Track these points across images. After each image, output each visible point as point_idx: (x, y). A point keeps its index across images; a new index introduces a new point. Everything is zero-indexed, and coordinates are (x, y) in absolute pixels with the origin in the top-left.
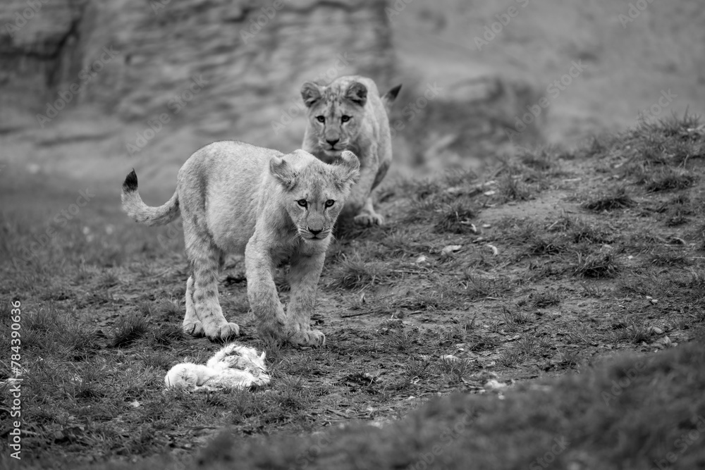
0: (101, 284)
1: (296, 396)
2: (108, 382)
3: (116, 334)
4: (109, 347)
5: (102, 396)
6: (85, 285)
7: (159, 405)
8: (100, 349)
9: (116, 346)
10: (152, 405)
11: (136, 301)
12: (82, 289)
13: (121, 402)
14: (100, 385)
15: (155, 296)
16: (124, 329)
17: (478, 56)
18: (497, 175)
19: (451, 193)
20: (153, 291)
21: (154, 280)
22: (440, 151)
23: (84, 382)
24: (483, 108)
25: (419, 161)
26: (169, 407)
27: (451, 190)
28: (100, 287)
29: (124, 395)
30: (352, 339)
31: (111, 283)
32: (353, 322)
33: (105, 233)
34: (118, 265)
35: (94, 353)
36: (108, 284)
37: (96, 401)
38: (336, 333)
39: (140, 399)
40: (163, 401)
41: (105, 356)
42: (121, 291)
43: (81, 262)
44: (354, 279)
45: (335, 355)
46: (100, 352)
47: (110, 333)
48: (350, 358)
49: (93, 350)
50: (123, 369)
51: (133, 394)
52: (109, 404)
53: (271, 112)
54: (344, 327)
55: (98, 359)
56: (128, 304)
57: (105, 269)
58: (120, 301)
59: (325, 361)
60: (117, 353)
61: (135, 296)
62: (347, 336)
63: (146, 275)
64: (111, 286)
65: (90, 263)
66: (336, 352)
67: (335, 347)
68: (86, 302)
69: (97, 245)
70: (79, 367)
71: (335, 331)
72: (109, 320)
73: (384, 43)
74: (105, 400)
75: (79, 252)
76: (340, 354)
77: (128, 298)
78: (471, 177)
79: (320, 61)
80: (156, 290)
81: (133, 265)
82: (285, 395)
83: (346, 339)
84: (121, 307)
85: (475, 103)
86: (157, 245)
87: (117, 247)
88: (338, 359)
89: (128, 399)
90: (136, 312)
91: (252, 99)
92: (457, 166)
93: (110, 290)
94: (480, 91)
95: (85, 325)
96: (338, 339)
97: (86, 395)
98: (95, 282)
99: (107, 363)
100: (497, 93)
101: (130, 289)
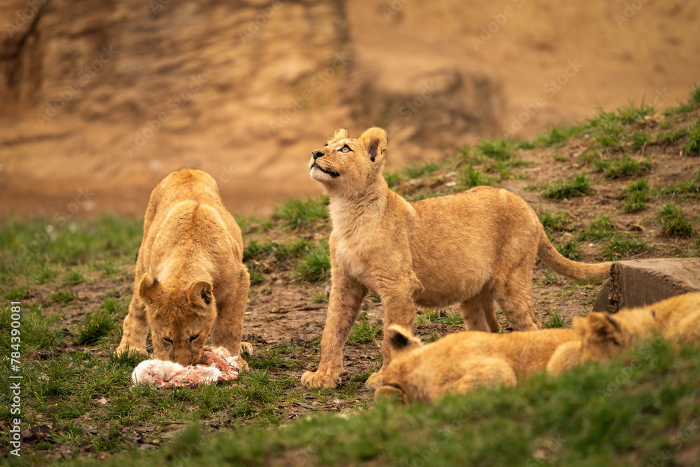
0: (66, 283)
1: (263, 390)
2: (76, 379)
3: (82, 332)
4: (75, 345)
5: (70, 394)
6: (51, 283)
7: (126, 401)
8: (66, 347)
9: (82, 344)
10: (119, 402)
11: (102, 299)
12: (47, 287)
13: (88, 399)
14: (67, 383)
15: (121, 293)
16: (90, 326)
17: (436, 48)
18: (459, 166)
19: (412, 185)
20: (118, 289)
21: (118, 278)
22: (401, 144)
23: (50, 381)
24: (443, 100)
26: (136, 404)
27: (413, 182)
28: (65, 285)
29: (91, 392)
30: (318, 331)
31: (76, 281)
32: (318, 315)
33: (68, 231)
34: (83, 262)
35: (60, 352)
36: (73, 282)
37: (63, 399)
38: (302, 326)
39: (107, 396)
40: (130, 398)
41: (71, 354)
42: (86, 289)
43: (45, 261)
44: (318, 272)
45: (300, 348)
46: (67, 350)
47: (76, 331)
48: (316, 351)
49: (58, 348)
50: (90, 366)
51: (101, 391)
52: (76, 401)
53: (232, 108)
54: (309, 320)
55: (64, 357)
56: (93, 302)
57: (70, 267)
58: (86, 299)
59: (291, 355)
60: (83, 350)
61: (101, 294)
62: (313, 329)
63: (111, 272)
64: (76, 284)
65: (54, 262)
66: (302, 345)
67: (300, 340)
68: (51, 301)
69: (61, 243)
70: (46, 366)
71: (300, 325)
72: (75, 318)
73: (343, 37)
74: (72, 398)
75: (43, 250)
76: (306, 347)
77: (93, 295)
78: (431, 170)
79: (280, 56)
80: (121, 287)
81: (97, 262)
82: (252, 389)
83: (311, 332)
84: (86, 304)
85: (435, 95)
86: (120, 242)
87: (81, 245)
88: (304, 352)
89: (95, 397)
90: (102, 310)
91: (213, 95)
92: (418, 158)
93: (75, 288)
94: (440, 83)
95: (51, 323)
96: (303, 333)
97: (53, 393)
98: (59, 281)
99: (74, 361)
100: (456, 85)
101: (95, 287)
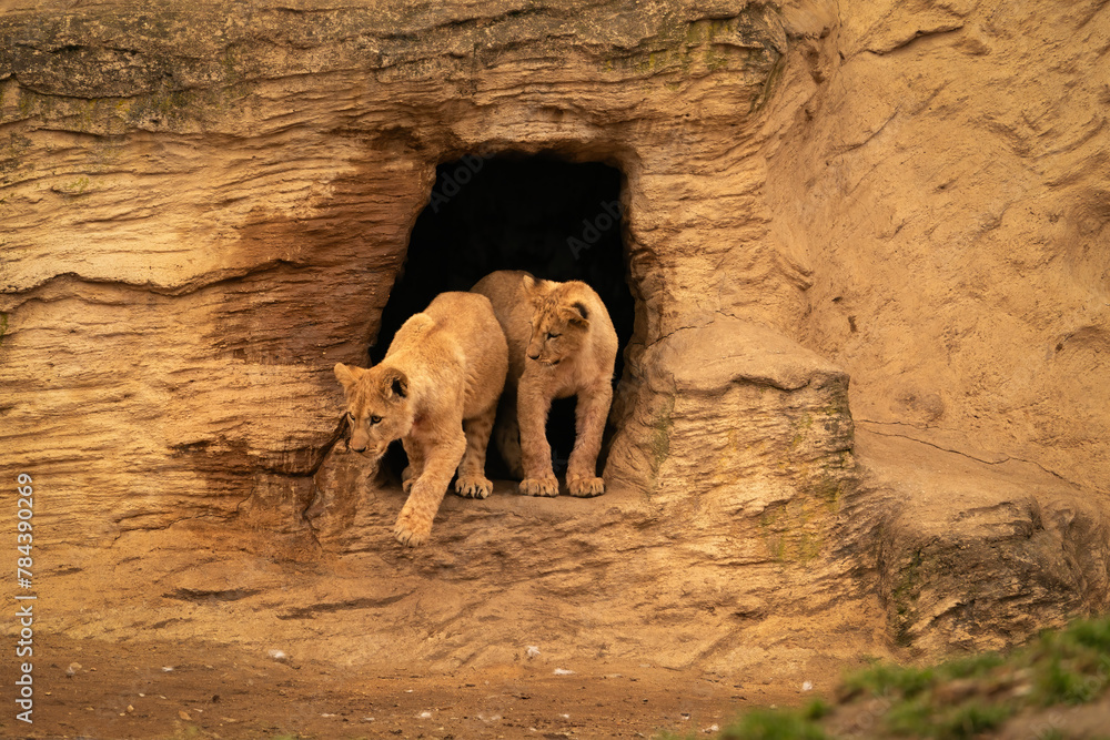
18: (1036, 660)
19: (957, 690)
24: (1007, 550)
25: (903, 638)
53: (660, 556)
73: (844, 446)
78: (989, 664)
79: (738, 473)
85: (993, 542)
94: (1003, 524)
100: (1032, 526)
